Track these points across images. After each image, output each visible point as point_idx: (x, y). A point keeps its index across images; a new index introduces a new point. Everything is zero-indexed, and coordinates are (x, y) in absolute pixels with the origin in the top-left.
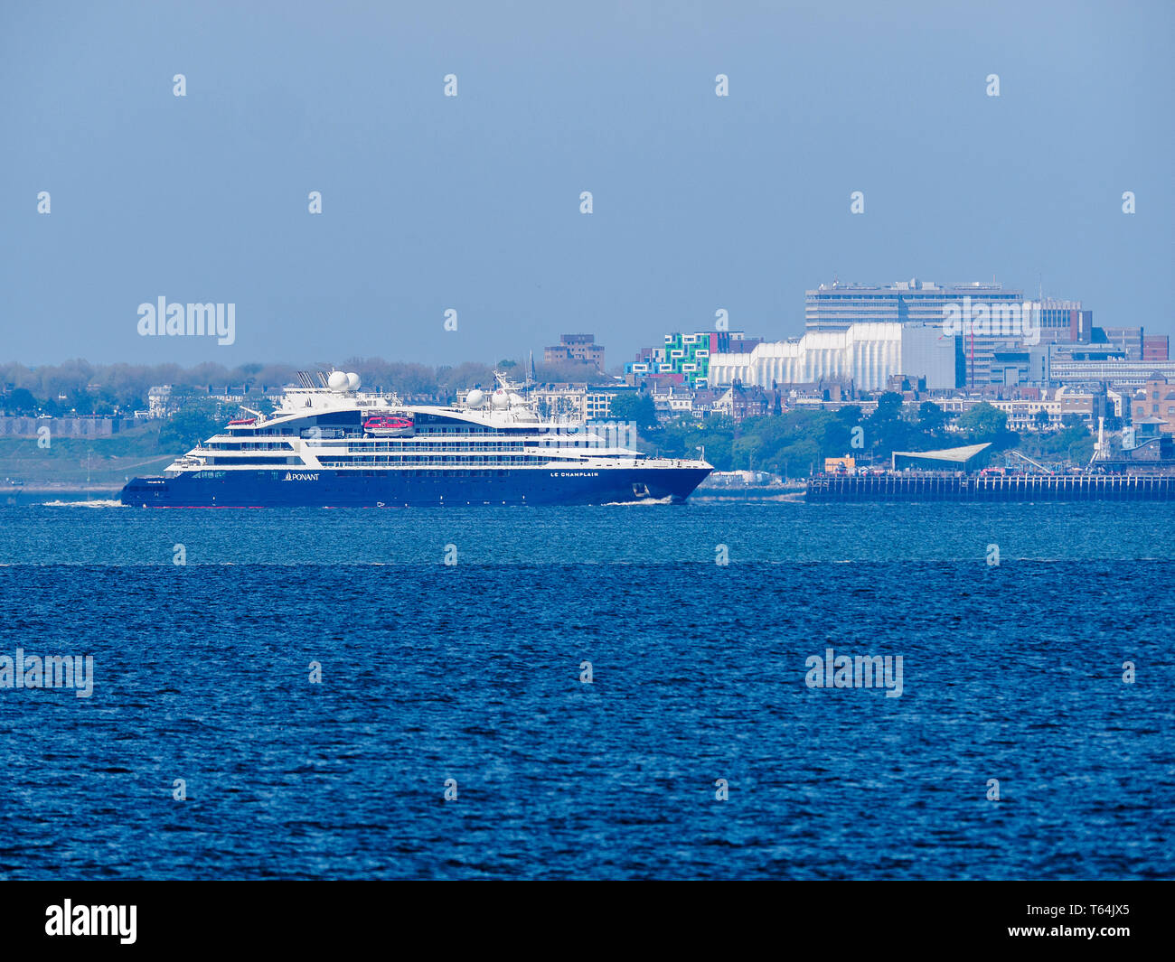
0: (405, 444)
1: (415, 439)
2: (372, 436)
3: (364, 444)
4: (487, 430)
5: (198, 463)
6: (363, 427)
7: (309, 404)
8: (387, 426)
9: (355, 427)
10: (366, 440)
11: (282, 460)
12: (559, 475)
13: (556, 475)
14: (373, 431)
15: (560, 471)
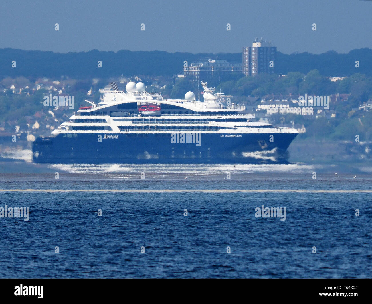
0: (157, 120)
1: (162, 117)
2: (142, 115)
3: (140, 120)
4: (193, 113)
5: (66, 129)
6: (138, 111)
7: (114, 99)
8: (149, 110)
9: (135, 111)
10: (139, 117)
11: (102, 128)
12: (225, 136)
13: (223, 136)
14: (143, 113)
15: (225, 134)
